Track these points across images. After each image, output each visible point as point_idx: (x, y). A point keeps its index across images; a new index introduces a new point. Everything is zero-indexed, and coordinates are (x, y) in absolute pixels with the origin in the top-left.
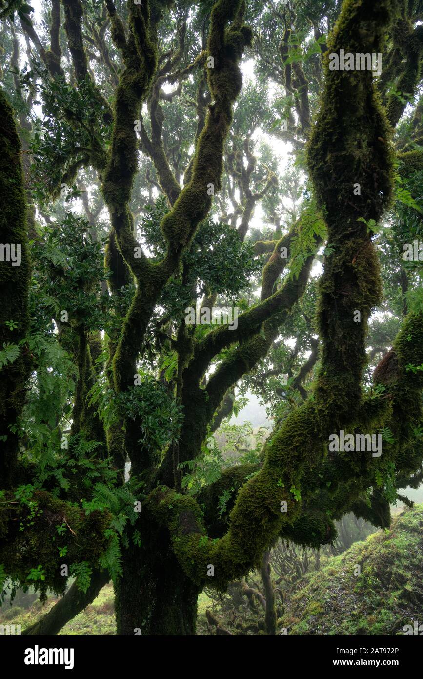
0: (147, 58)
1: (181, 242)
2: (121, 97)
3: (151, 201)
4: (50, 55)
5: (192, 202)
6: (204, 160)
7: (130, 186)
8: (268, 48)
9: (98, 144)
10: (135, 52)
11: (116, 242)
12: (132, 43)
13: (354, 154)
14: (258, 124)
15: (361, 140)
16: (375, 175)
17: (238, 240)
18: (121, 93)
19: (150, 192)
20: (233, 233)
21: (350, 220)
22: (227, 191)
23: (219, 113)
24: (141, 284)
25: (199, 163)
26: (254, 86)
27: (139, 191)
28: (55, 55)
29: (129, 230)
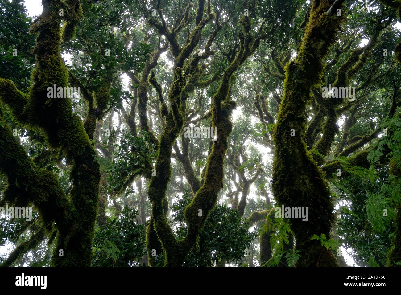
0: (178, 121)
1: (197, 225)
2: (163, 141)
3: (182, 185)
4: (129, 117)
5: (204, 197)
6: (212, 171)
7: (165, 189)
8: (248, 102)
9: (148, 164)
10: (172, 118)
11: (154, 225)
12: (171, 114)
13: (301, 189)
14: (247, 138)
15: (305, 179)
16: (319, 200)
17: (238, 216)
18: (163, 139)
19: (182, 179)
20: (234, 212)
21: (308, 231)
22: (231, 175)
23: (220, 144)
24: (169, 256)
25: (208, 173)
26: (243, 118)
27: (174, 179)
28: (132, 117)
29: (163, 217)
